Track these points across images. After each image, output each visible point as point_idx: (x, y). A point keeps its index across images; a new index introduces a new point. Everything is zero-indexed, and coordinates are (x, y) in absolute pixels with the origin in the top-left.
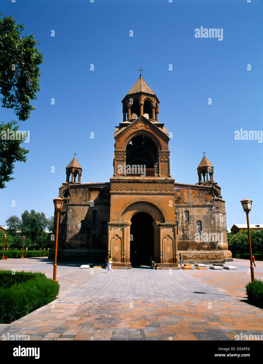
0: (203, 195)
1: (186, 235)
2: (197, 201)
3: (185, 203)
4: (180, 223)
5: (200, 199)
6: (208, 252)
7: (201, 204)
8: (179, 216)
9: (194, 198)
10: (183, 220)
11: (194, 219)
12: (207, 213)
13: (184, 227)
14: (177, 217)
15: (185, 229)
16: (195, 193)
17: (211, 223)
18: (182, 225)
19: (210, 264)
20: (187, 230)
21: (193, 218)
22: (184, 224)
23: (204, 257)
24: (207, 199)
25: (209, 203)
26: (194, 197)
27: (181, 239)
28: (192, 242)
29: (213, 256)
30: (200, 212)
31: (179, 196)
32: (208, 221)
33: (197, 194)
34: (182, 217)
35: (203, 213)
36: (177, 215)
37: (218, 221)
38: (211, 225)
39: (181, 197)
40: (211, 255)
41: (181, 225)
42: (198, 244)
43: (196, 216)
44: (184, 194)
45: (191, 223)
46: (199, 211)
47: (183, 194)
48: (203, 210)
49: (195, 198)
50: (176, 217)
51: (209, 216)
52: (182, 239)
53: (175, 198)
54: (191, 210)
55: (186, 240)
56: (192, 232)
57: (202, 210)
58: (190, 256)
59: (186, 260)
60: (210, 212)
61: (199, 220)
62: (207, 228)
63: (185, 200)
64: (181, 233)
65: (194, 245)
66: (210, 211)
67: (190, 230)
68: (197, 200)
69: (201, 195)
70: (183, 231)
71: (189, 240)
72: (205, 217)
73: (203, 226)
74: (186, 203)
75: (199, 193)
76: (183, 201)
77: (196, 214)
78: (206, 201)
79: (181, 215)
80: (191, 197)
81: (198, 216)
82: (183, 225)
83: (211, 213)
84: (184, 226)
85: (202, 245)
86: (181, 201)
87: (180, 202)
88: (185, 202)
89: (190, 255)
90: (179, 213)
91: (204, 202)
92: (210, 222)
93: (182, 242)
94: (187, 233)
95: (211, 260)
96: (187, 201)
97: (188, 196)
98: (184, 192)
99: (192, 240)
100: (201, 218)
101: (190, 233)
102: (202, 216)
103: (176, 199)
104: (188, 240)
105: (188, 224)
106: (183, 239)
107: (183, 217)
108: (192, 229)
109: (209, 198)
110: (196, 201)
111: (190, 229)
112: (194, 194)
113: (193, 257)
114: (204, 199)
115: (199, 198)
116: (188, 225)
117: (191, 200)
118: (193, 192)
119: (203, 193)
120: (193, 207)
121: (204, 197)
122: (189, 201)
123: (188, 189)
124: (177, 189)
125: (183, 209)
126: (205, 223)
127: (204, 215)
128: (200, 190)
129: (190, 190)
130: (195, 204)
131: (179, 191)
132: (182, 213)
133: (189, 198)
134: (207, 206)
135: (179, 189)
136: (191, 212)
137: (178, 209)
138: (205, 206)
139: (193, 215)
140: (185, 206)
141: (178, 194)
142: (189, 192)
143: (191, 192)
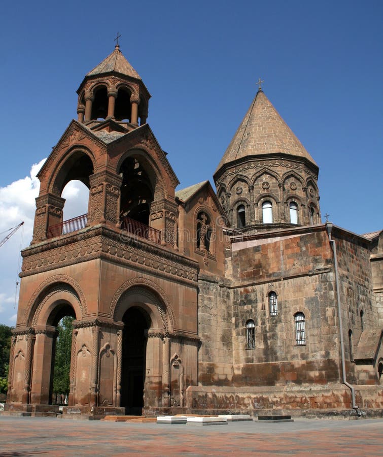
0: (307, 249)
1: (272, 348)
2: (297, 266)
3: (269, 276)
4: (260, 322)
5: (302, 259)
6: (317, 387)
7: (303, 271)
8: (256, 307)
9: (288, 261)
10: (265, 315)
11: (287, 310)
12: (316, 290)
13: (266, 331)
14: (253, 310)
15: (268, 335)
16: (291, 248)
17: (325, 315)
19: (318, 417)
20: (273, 338)
21: (285, 307)
22: (268, 325)
23: (306, 401)
24: (318, 257)
25: (322, 266)
26: (288, 258)
27: (262, 359)
28: (284, 365)
29: (326, 397)
30: (300, 291)
31: (259, 260)
32: (318, 309)
33: (296, 249)
34: (263, 309)
35: (307, 293)
36: (253, 304)
38: (326, 320)
39: (263, 262)
40: (323, 396)
41: (262, 327)
42: (299, 368)
43: (291, 301)
44: (269, 254)
45: (280, 321)
46: (299, 289)
47: (267, 254)
48: (308, 285)
49: (291, 260)
50: (251, 310)
51: (321, 296)
52: (264, 360)
53: (252, 268)
54: (281, 288)
55: (272, 360)
56: (283, 341)
57: (306, 286)
58: (275, 400)
59: (268, 407)
60: (323, 287)
61: (298, 311)
62: (318, 328)
63: (271, 267)
64: (260, 345)
65: (289, 371)
66: (323, 284)
67: (279, 336)
68: (295, 262)
69: (304, 249)
70: (265, 339)
71: (278, 360)
72: (311, 301)
73: (307, 324)
74: (273, 273)
75: (298, 245)
76: (267, 272)
77: (291, 297)
78: (316, 261)
79: (260, 305)
80: (284, 260)
81: (296, 302)
82: (265, 327)
83: (326, 289)
84: (267, 329)
85: (307, 371)
86: (263, 272)
87: (261, 274)
88: (271, 272)
89: (275, 397)
90: (256, 300)
91: (311, 265)
92: (324, 311)
93: (263, 365)
94: (274, 344)
95: (321, 407)
96: (276, 270)
97: (277, 257)
98: (269, 250)
99: (284, 359)
100: (303, 304)
101: (279, 343)
102: (304, 299)
103: (252, 270)
104: (276, 359)
105: (276, 322)
106: (265, 358)
107: (265, 309)
108: (284, 334)
109: (321, 253)
110: (294, 265)
111: (279, 334)
112: (290, 250)
113: (280, 402)
114: (310, 259)
115: (300, 258)
116: (276, 326)
117: (283, 266)
118: (287, 247)
119: (309, 245)
120: (286, 281)
121: (311, 252)
122: (279, 269)
123: (276, 243)
124: (254, 247)
125: (265, 290)
126: (312, 318)
127: (309, 296)
128: (301, 238)
129: (281, 242)
130: (291, 273)
131: (259, 251)
132: (263, 298)
133: (278, 262)
134: (316, 274)
135: (258, 247)
136: (280, 293)
137: (254, 291)
138: (311, 273)
139: (286, 299)
140: (268, 282)
141: (257, 256)
142: (279, 247)
143: (282, 248)
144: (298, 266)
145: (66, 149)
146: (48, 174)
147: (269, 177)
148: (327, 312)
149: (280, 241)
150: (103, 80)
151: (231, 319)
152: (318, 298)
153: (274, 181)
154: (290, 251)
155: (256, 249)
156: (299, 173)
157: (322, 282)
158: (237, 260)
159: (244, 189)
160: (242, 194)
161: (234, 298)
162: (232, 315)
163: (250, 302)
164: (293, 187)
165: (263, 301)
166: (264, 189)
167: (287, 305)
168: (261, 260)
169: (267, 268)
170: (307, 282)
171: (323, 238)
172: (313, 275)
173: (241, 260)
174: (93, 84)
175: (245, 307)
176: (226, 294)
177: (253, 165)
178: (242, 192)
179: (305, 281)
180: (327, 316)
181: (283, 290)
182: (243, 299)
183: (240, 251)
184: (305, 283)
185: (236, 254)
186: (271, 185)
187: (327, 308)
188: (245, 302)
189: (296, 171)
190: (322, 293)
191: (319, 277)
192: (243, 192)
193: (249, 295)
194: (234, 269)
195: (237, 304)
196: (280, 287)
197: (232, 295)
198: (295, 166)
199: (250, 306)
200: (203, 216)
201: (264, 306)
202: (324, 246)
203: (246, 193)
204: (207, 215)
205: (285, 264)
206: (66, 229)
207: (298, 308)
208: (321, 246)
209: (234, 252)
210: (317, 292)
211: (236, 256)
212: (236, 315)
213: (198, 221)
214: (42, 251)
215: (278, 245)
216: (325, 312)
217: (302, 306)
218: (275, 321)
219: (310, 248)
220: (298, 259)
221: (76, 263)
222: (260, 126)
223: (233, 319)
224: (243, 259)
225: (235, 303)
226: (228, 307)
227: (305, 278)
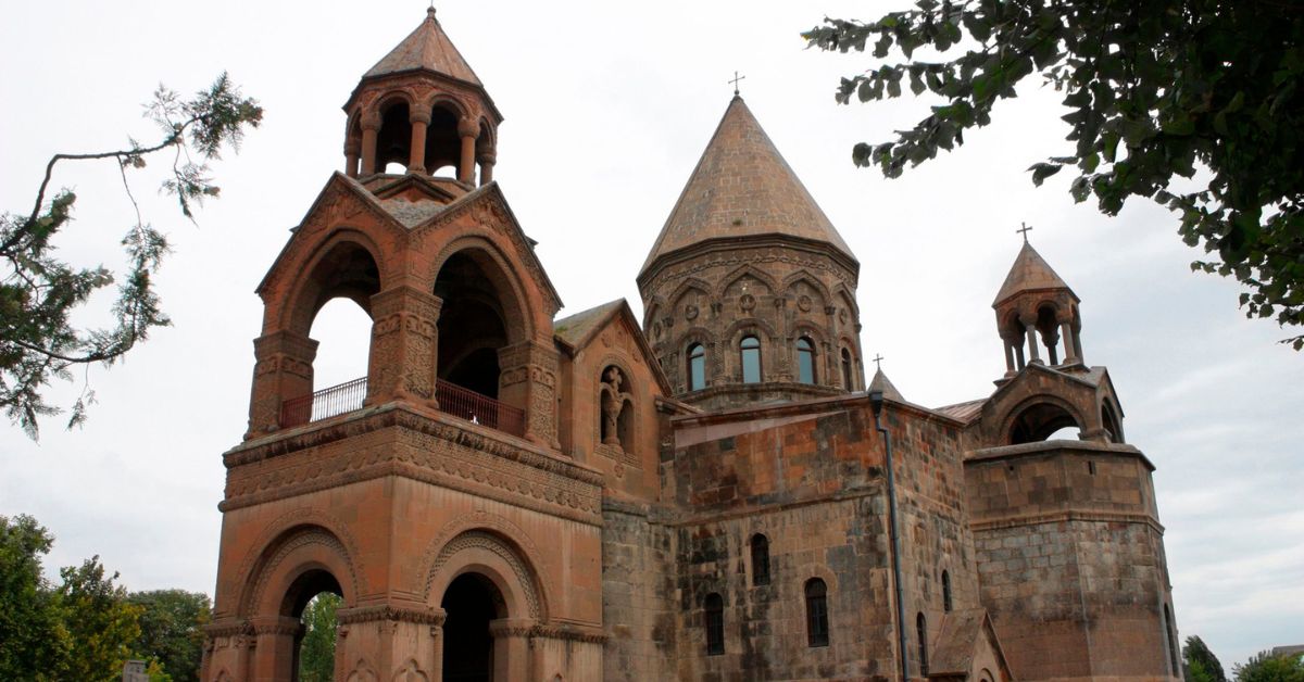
0: (831, 445)
1: (760, 653)
2: (809, 481)
3: (753, 501)
4: (733, 599)
5: (821, 466)
7: (823, 491)
8: (726, 566)
9: (792, 469)
10: (744, 583)
11: (790, 575)
12: (849, 533)
13: (746, 618)
14: (720, 574)
15: (751, 625)
16: (798, 443)
17: (867, 584)
18: (741, 607)
20: (761, 633)
21: (786, 567)
22: (750, 604)
24: (853, 463)
25: (861, 482)
26: (792, 464)
27: (739, 676)
30: (817, 534)
31: (732, 467)
32: (856, 573)
33: (809, 446)
34: (739, 571)
35: (830, 539)
36: (719, 561)
37: (1068, 564)
38: (870, 594)
39: (740, 473)
41: (737, 610)
43: (799, 554)
44: (752, 456)
45: (776, 597)
46: (815, 530)
47: (748, 456)
48: (831, 521)
49: (798, 469)
50: (716, 573)
51: (860, 545)
53: (716, 484)
54: (778, 528)
56: (783, 639)
57: (828, 524)
60: (865, 526)
61: (813, 575)
63: (757, 482)
64: (734, 648)
66: (863, 520)
67: (773, 628)
68: (807, 474)
69: (825, 445)
70: (745, 635)
72: (840, 555)
73: (831, 602)
74: (761, 496)
75: (812, 437)
76: (747, 493)
77: (798, 546)
78: (849, 471)
79: (733, 562)
80: (783, 467)
81: (808, 557)
82: (745, 610)
83: (869, 529)
84: (750, 613)
86: (739, 492)
87: (736, 497)
88: (756, 492)
90: (726, 552)
91: (840, 479)
92: (867, 576)
94: (764, 645)
96: (766, 489)
97: (770, 460)
98: (752, 447)
99: (783, 677)
100: (822, 562)
101: (774, 643)
102: (826, 551)
103: (718, 489)
105: (768, 600)
106: (745, 674)
107: (744, 572)
108: (785, 625)
109: (859, 454)
110: (804, 478)
111: (774, 623)
112: (795, 447)
114: (838, 466)
115: (817, 463)
116: (767, 607)
117: (781, 482)
118: (790, 440)
119: (835, 437)
120: (787, 514)
121: (839, 452)
122: (773, 488)
123: (766, 431)
124: (721, 440)
125: (744, 530)
126: (842, 589)
127: (835, 545)
128: (819, 423)
129: (777, 430)
130: (798, 498)
131: (731, 448)
132: (739, 549)
133: (772, 471)
134: (848, 499)
135: (730, 439)
136: (775, 538)
137: (720, 533)
138: (838, 497)
139: (789, 552)
140: (751, 514)
141: (728, 460)
142: (773, 440)
143: (779, 442)
144: (811, 481)
145: (321, 236)
146: (282, 287)
147: (754, 284)
148: (872, 580)
149: (774, 428)
150: (400, 87)
151: (673, 591)
152: (855, 550)
153: (765, 293)
154: (794, 450)
155: (726, 445)
156: (817, 276)
157: (862, 515)
158: (685, 467)
159: (701, 310)
160: (698, 319)
161: (680, 547)
162: (675, 584)
163: (712, 556)
164: (805, 306)
165: (740, 554)
166: (744, 310)
167: (790, 564)
168: (736, 468)
169: (749, 482)
170: (831, 515)
171: (864, 423)
172: (842, 500)
173: (694, 467)
174: (379, 95)
175: (704, 567)
176: (662, 539)
177: (720, 259)
178: (696, 316)
179: (827, 512)
180: (871, 587)
181: (782, 531)
182: (698, 549)
183: (691, 447)
184: (827, 518)
185: (683, 453)
186: (758, 301)
187: (871, 571)
188: (703, 555)
189: (812, 271)
190: (862, 538)
191: (855, 504)
192: (700, 316)
193: (710, 542)
194: (680, 484)
195: (686, 560)
196: (775, 525)
197: (674, 542)
198: (810, 261)
199: (712, 565)
200: (614, 375)
201: (743, 565)
202: (866, 441)
203: (707, 317)
204: (621, 373)
205: (785, 477)
206: (320, 410)
207: (812, 570)
208: (860, 440)
209: (680, 450)
210: (851, 537)
211: (683, 459)
212: (684, 584)
213: (603, 386)
214: (270, 455)
215: (771, 436)
216: (868, 579)
217: (821, 565)
218: (764, 597)
219: (838, 444)
220: (812, 467)
221: (344, 484)
222: (735, 175)
223: (678, 593)
224: (699, 464)
225: (681, 559)
226: (666, 568)
227: (827, 506)
